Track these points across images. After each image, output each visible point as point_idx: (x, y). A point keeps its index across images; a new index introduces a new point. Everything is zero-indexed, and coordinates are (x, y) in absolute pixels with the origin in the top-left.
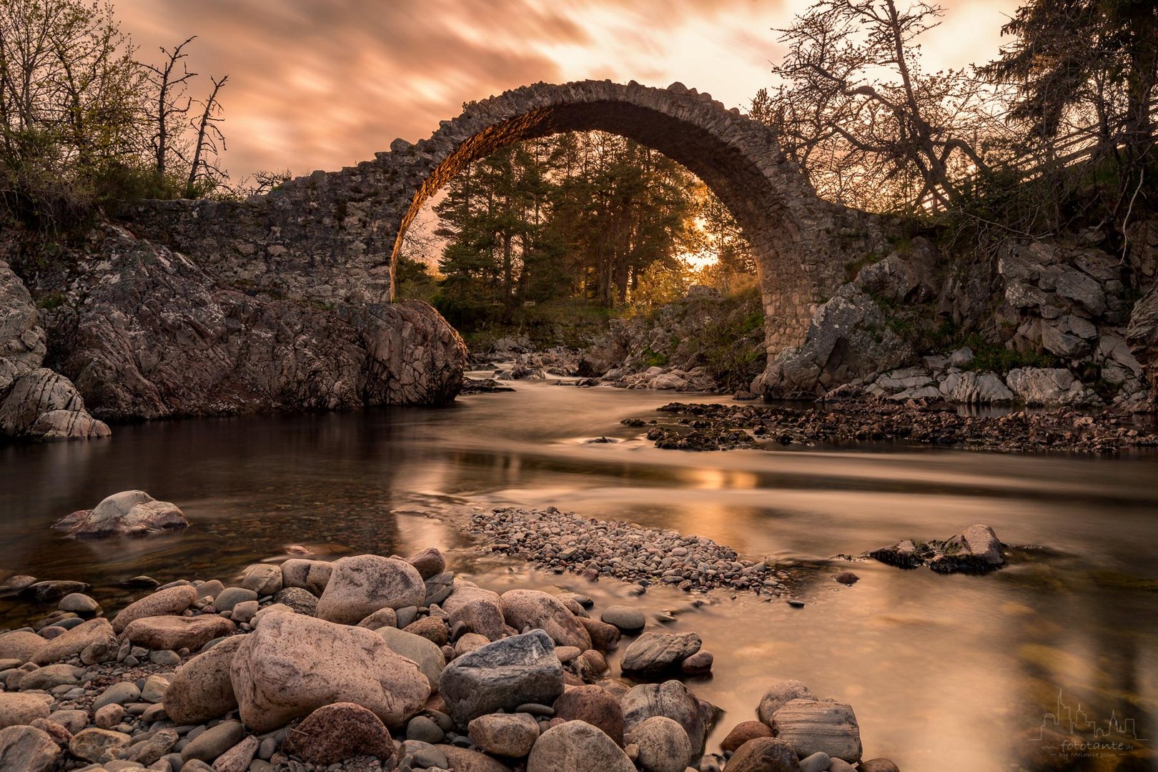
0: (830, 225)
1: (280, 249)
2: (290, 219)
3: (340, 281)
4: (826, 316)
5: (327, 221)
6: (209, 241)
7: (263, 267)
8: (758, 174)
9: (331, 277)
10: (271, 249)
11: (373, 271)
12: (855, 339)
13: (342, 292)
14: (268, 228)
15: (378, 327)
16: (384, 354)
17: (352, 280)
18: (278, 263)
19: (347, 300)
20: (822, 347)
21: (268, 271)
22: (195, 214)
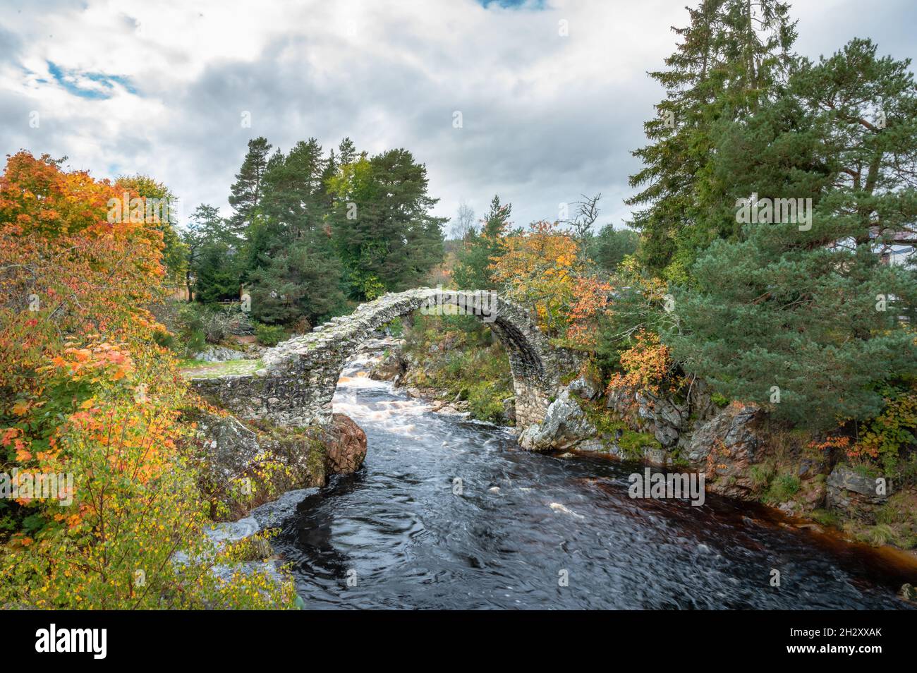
0: (554, 358)
1: (275, 400)
2: (280, 383)
3: (307, 414)
4: (555, 411)
5: (301, 382)
6: (236, 400)
7: (265, 410)
8: (520, 333)
9: (303, 412)
10: (270, 400)
11: (324, 406)
12: (568, 424)
13: (308, 420)
14: (269, 389)
15: (331, 441)
16: (334, 454)
17: (313, 412)
18: (274, 408)
19: (310, 424)
20: (552, 428)
21: (269, 412)
22: (229, 385)
